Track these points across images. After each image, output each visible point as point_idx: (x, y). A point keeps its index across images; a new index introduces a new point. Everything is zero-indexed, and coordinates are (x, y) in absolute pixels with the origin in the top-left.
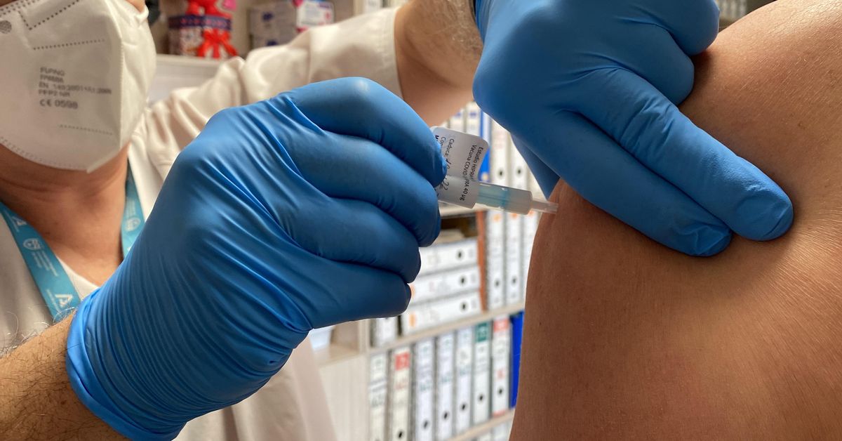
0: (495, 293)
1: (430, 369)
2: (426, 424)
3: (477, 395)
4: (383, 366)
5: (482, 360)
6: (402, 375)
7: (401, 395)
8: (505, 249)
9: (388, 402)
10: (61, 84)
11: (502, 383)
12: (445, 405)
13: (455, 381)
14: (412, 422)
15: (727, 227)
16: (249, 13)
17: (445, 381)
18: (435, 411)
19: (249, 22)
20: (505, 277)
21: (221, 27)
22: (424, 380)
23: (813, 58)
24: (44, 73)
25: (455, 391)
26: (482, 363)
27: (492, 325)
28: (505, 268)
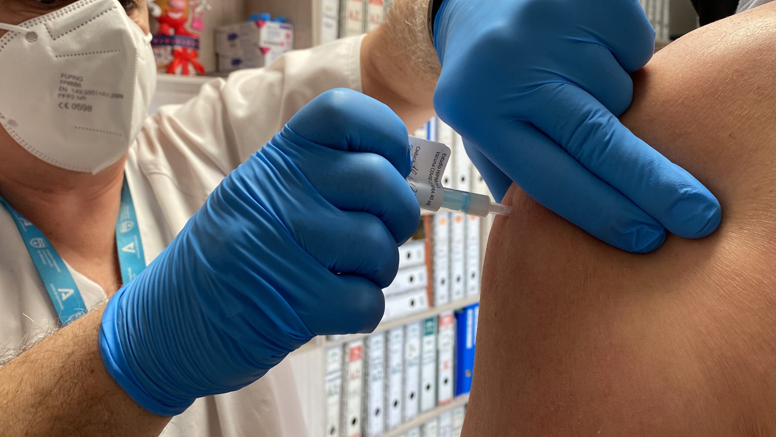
0: (441, 290)
1: (381, 360)
2: (377, 412)
3: (424, 385)
4: (338, 358)
5: (429, 352)
6: (356, 366)
7: (355, 385)
8: (450, 251)
9: (343, 392)
10: (78, 88)
11: (447, 373)
12: (395, 394)
13: (404, 372)
14: (365, 409)
15: (662, 226)
16: (215, 33)
17: (395, 372)
18: (386, 400)
19: (215, 42)
20: (450, 276)
21: (191, 46)
22: (376, 371)
23: (743, 75)
24: (64, 79)
25: (404, 381)
26: (429, 356)
27: (438, 320)
28: (450, 268)
